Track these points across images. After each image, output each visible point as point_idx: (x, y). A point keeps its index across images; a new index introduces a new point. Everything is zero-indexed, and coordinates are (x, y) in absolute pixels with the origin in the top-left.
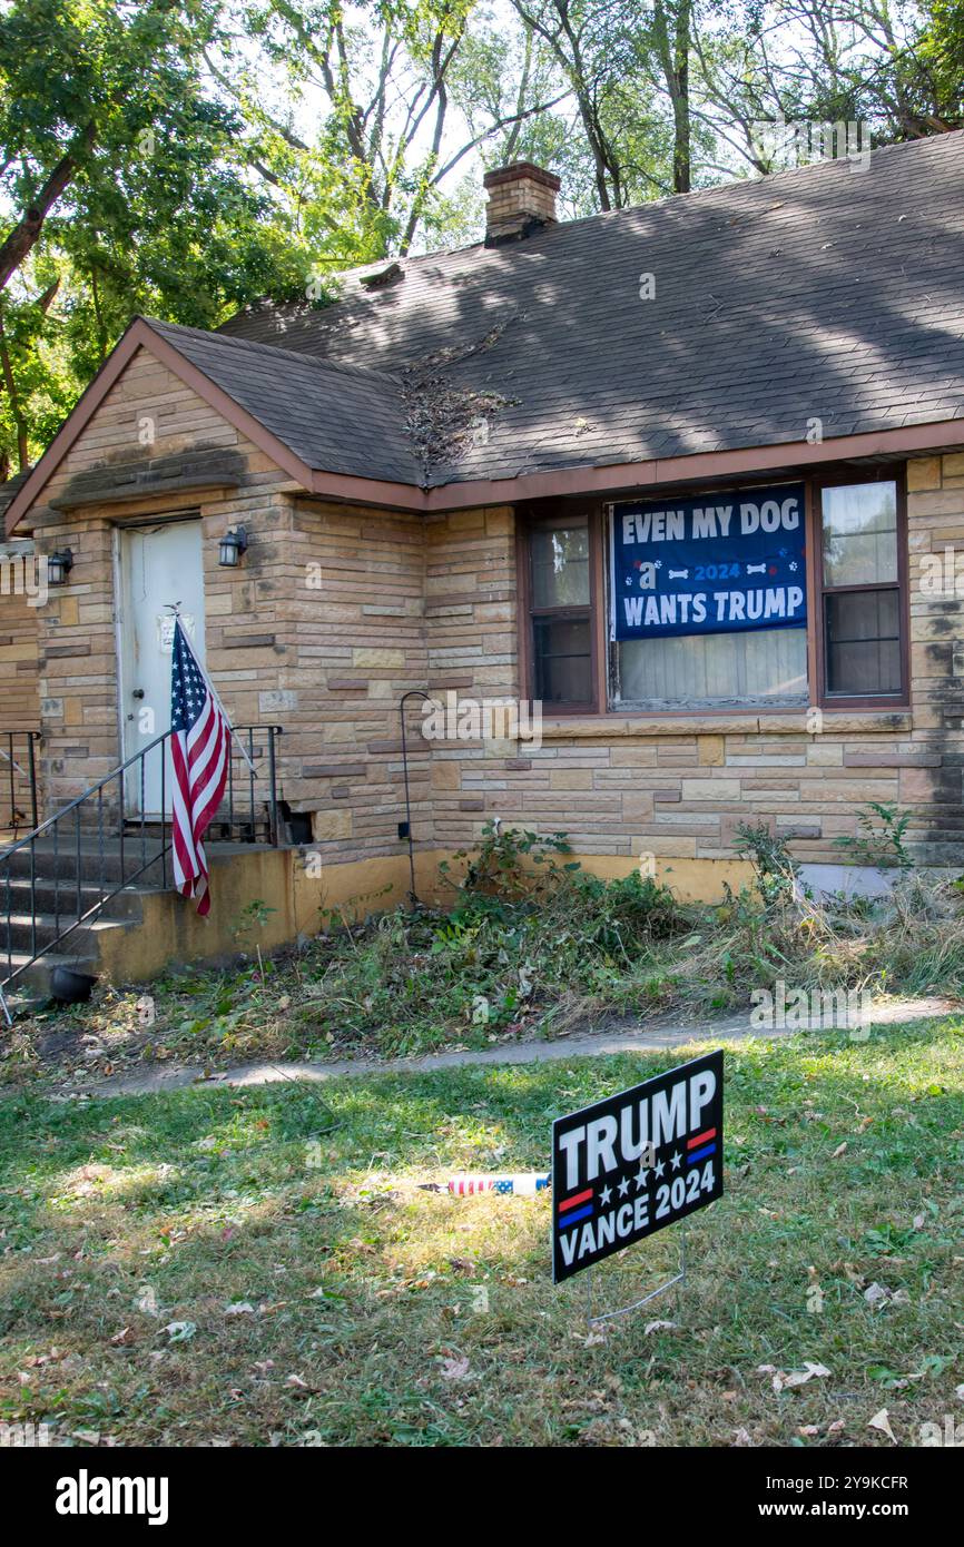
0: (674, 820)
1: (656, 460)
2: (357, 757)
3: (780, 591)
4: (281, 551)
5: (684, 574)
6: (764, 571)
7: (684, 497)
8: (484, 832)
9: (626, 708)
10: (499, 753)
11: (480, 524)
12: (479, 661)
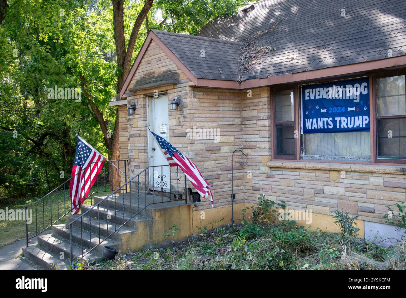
0: (321, 200)
1: (313, 70)
2: (216, 173)
3: (360, 117)
4: (189, 105)
5: (325, 111)
6: (354, 110)
7: (327, 83)
8: (259, 199)
9: (306, 158)
10: (264, 171)
11: (259, 93)
12: (258, 140)
